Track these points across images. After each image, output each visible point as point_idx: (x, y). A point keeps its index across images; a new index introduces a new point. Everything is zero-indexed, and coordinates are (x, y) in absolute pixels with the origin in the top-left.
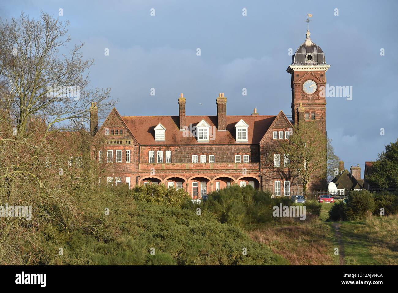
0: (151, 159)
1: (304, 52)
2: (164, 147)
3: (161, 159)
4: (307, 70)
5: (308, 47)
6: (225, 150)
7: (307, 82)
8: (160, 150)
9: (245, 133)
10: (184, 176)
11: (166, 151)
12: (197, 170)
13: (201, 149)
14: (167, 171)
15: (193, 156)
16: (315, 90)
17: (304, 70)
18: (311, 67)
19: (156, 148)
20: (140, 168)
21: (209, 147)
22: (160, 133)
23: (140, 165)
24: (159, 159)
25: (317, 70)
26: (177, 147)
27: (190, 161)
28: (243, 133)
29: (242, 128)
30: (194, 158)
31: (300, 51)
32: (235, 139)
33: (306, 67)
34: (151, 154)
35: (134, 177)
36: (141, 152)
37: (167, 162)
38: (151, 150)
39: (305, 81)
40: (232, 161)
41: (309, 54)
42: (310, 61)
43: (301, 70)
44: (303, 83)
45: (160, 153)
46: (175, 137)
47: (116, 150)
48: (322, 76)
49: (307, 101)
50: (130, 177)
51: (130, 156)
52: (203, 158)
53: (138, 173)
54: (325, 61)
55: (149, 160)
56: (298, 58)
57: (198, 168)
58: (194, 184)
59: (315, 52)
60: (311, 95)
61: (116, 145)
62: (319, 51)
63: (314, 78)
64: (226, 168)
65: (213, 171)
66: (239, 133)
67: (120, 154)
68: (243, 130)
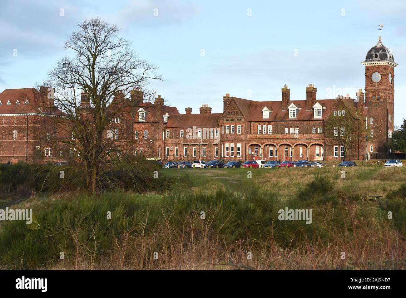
0: (259, 131)
1: (373, 52)
2: (267, 123)
4: (374, 65)
5: (377, 48)
6: (306, 124)
8: (264, 125)
9: (320, 112)
10: (275, 143)
11: (269, 126)
12: (283, 139)
13: (291, 124)
14: (265, 139)
15: (285, 129)
16: (380, 79)
17: (372, 65)
18: (376, 63)
19: (262, 123)
20: (248, 138)
21: (296, 122)
22: (266, 113)
23: (248, 135)
24: (264, 131)
25: (381, 64)
26: (275, 123)
27: (283, 132)
28: (319, 112)
29: (318, 108)
30: (286, 130)
31: (370, 51)
32: (313, 116)
33: (373, 63)
34: (259, 127)
35: (244, 143)
36: (253, 126)
37: (270, 133)
38: (260, 125)
39: (373, 73)
40: (310, 132)
42: (376, 59)
43: (370, 65)
44: (372, 74)
45: (265, 127)
46: (277, 115)
47: (231, 126)
48: (385, 69)
49: (374, 87)
50: (240, 144)
51: (241, 129)
52: (292, 130)
53: (247, 140)
54: (386, 58)
56: (370, 57)
57: (284, 137)
59: (381, 52)
60: (377, 83)
61: (231, 122)
62: (384, 51)
63: (379, 71)
64: (302, 137)
65: (294, 139)
66: (316, 112)
67: (233, 128)
68: (319, 110)
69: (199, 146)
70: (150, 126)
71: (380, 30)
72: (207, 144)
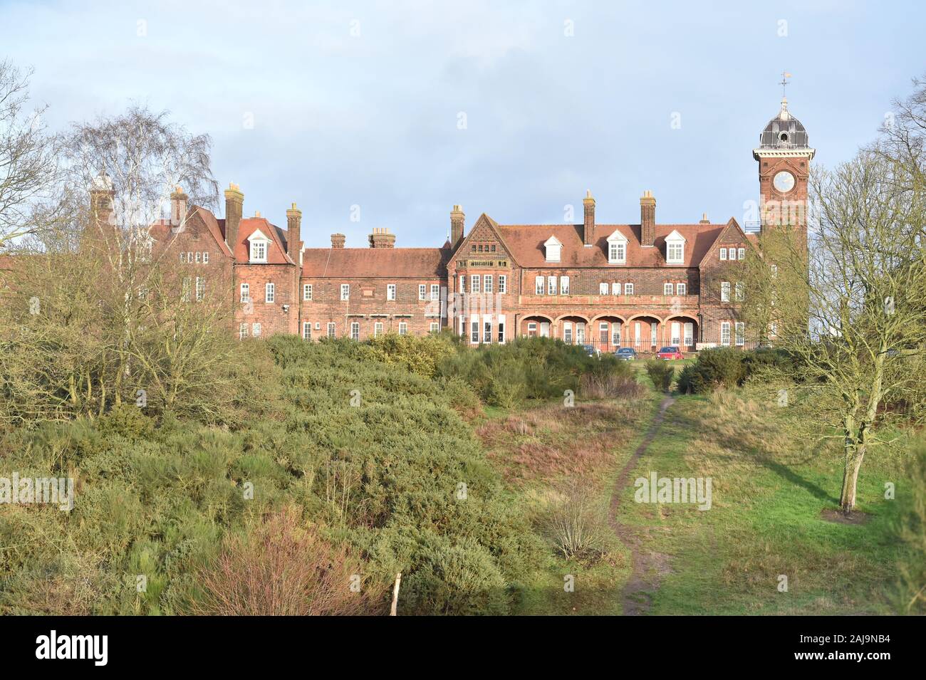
0: (538, 288)
1: (776, 130)
2: (558, 271)
3: (553, 289)
4: (779, 156)
5: (783, 122)
6: (650, 276)
7: (780, 174)
8: (552, 275)
9: (680, 250)
10: (585, 314)
11: (562, 277)
12: (604, 306)
13: (613, 275)
14: (561, 306)
15: (601, 284)
16: (792, 186)
17: (775, 156)
18: (786, 152)
19: (546, 272)
20: (520, 302)
21: (626, 271)
22: (554, 251)
23: (520, 298)
24: (551, 288)
25: (795, 156)
26: (578, 272)
27: (596, 292)
28: (677, 250)
29: (676, 243)
30: (604, 288)
31: (770, 127)
32: (665, 259)
33: (778, 152)
34: (540, 281)
35: (512, 315)
36: (525, 278)
37: (563, 293)
38: (540, 275)
39: (779, 171)
40: (659, 292)
41: (784, 132)
42: (784, 143)
43: (771, 156)
44: (774, 176)
45: (553, 280)
46: (576, 256)
47: (485, 276)
48: (803, 164)
49: (780, 203)
50: (504, 316)
51: (505, 284)
52: (616, 288)
53: (518, 309)
54: (807, 143)
55: (537, 290)
56: (768, 138)
57: (607, 302)
58: (603, 327)
59: (793, 130)
60: (786, 193)
61: (484, 267)
62: (800, 127)
63: (791, 169)
64: (648, 302)
65: (629, 307)
66: (670, 250)
67: (490, 282)
68: (677, 246)
69: (391, 319)
70: (282, 272)
71: (784, 84)
72: (410, 317)
